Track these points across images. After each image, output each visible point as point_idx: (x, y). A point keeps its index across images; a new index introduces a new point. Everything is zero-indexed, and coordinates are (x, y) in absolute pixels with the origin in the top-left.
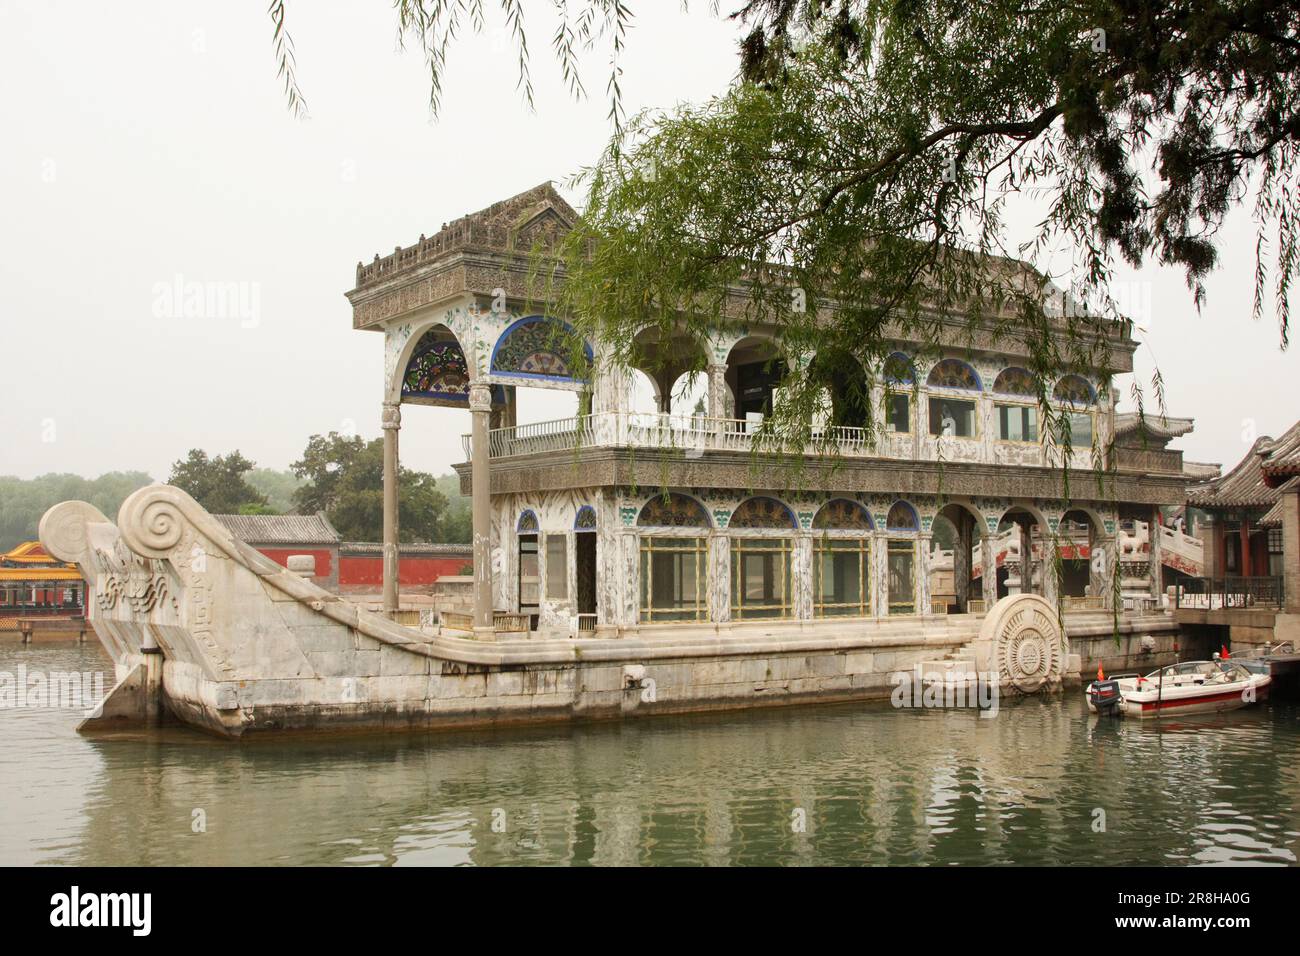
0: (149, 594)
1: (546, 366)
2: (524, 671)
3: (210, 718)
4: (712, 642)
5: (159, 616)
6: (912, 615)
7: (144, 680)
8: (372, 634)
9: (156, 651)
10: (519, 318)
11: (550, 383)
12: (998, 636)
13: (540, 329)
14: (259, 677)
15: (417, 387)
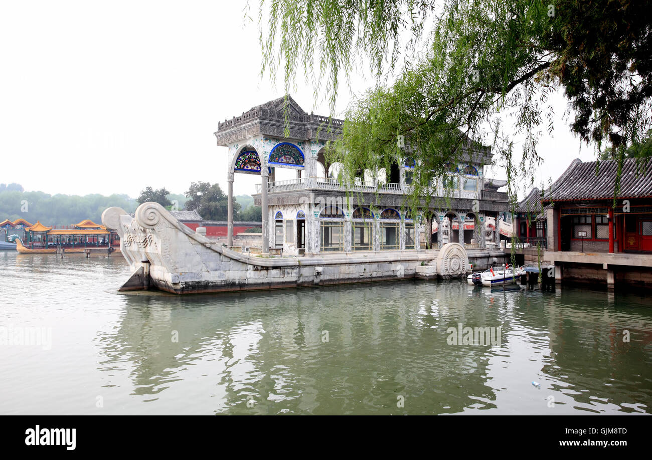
0: (145, 241)
1: (288, 161)
2: (281, 269)
3: (168, 286)
4: (345, 259)
5: (149, 249)
6: (413, 250)
7: (143, 273)
8: (227, 256)
9: (147, 262)
10: (279, 143)
11: (289, 166)
12: (445, 258)
13: (285, 147)
14: (187, 271)
15: (240, 167)
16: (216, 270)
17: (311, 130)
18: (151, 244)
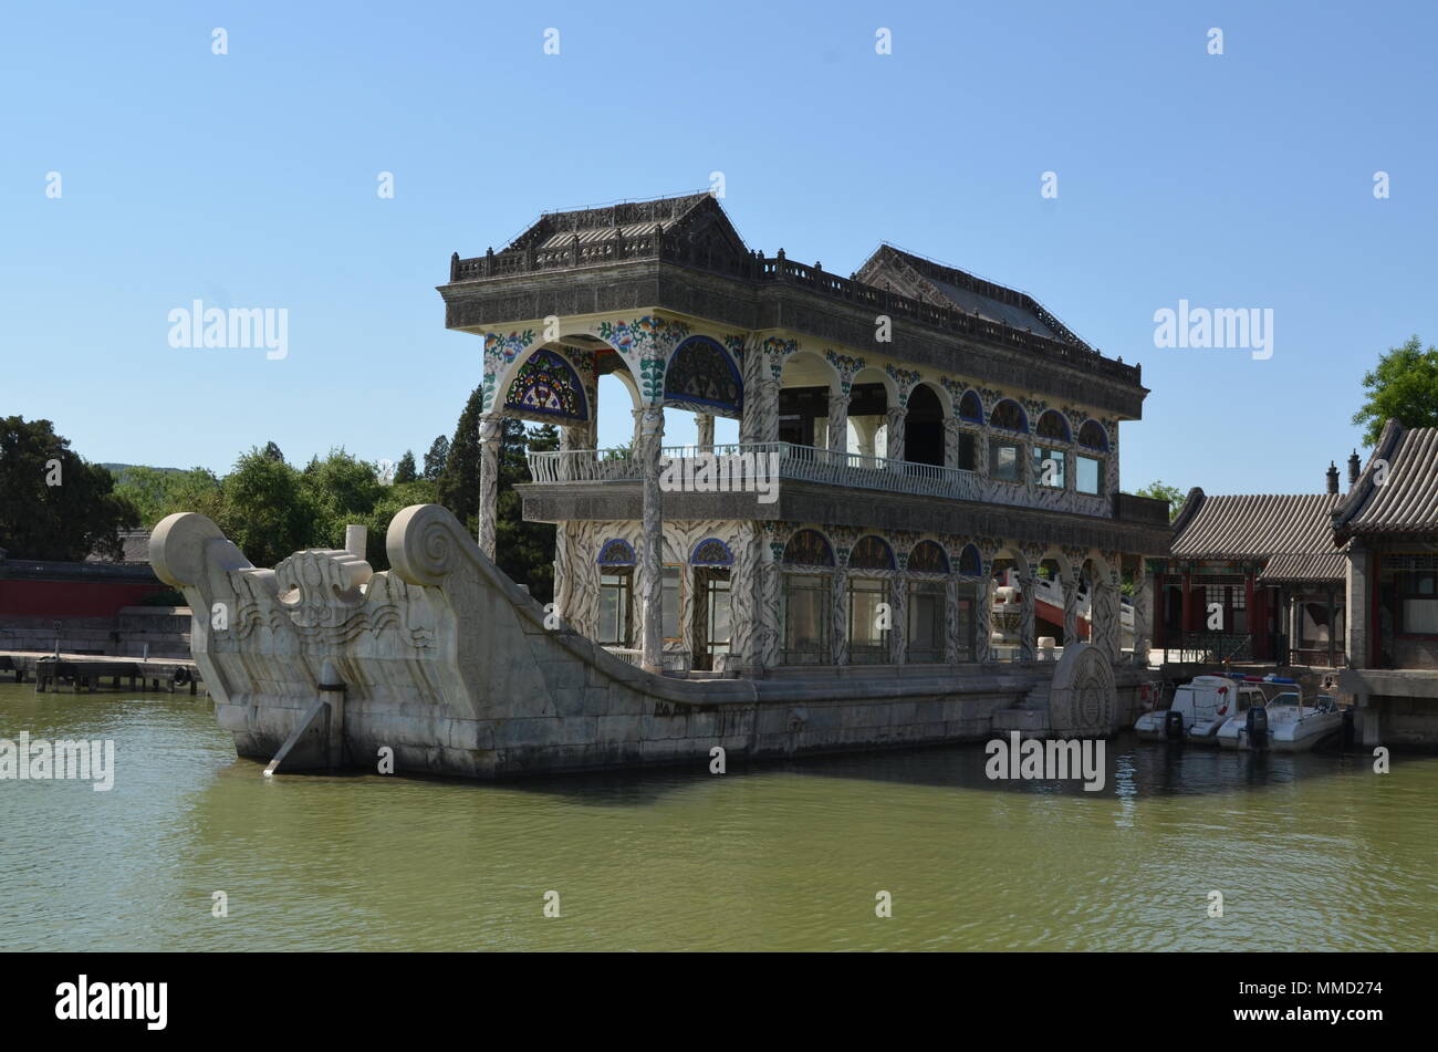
5: (368, 649)
7: (328, 721)
8: (605, 670)
9: (338, 687)
12: (1071, 685)
13: (699, 349)
14: (512, 716)
15: (514, 398)
16: (578, 713)
18: (386, 632)
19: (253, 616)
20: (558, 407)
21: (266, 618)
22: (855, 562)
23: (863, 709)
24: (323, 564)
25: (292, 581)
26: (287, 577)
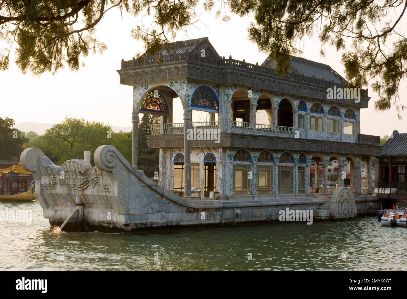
0: (84, 184)
2: (208, 211)
5: (91, 191)
6: (305, 194)
7: (78, 216)
8: (169, 198)
9: (82, 204)
10: (199, 86)
12: (338, 202)
13: (203, 90)
14: (137, 213)
15: (143, 107)
16: (159, 212)
17: (230, 75)
18: (96, 186)
19: (54, 181)
20: (159, 109)
21: (58, 182)
22: (259, 160)
23: (261, 210)
24: (76, 164)
25: (66, 170)
26: (64, 169)
